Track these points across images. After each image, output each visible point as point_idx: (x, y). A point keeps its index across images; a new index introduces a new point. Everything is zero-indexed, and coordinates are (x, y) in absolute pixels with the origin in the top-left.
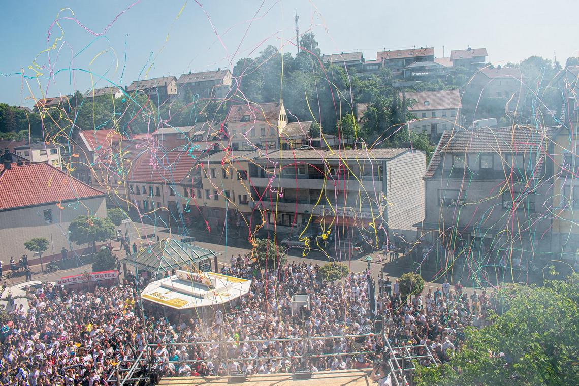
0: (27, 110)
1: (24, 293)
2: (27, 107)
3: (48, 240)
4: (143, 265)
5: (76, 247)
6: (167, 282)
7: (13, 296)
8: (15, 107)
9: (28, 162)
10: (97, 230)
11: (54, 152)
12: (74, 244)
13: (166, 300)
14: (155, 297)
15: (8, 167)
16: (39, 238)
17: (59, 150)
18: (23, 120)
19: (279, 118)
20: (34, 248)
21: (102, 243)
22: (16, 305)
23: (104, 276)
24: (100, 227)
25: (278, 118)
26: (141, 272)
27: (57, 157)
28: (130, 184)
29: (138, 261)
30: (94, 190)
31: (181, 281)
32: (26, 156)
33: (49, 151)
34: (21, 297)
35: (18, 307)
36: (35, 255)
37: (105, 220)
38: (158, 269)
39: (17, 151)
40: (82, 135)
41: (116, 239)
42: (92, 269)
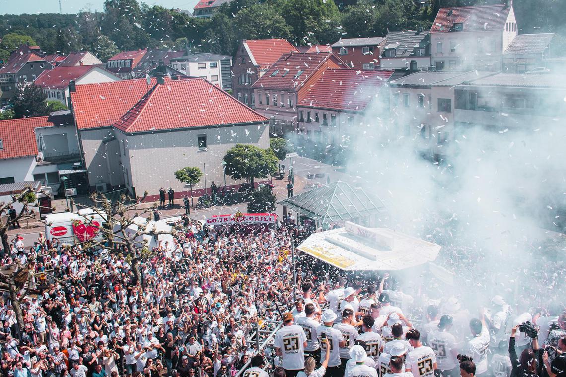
0: (186, 13)
1: (169, 229)
2: (187, 11)
3: (201, 170)
4: (307, 210)
5: (231, 181)
6: (333, 234)
7: (157, 231)
8: (172, 10)
9: (184, 77)
10: (256, 163)
11: (214, 66)
12: (229, 177)
13: (329, 257)
14: (317, 251)
15: (160, 82)
16: (191, 167)
17: (219, 63)
18: (181, 26)
19: (505, 28)
20: (184, 178)
21: (261, 179)
22: (161, 241)
23: (260, 219)
24: (260, 160)
25: (503, 27)
26: (304, 219)
27: (218, 71)
28: (300, 109)
29: (300, 204)
30: (256, 114)
31: (350, 235)
32: (182, 69)
33: (208, 64)
34: (165, 233)
35: (163, 244)
36: (186, 187)
37: (266, 151)
38: (323, 217)
39: (173, 63)
40: (246, 45)
41: (279, 176)
42: (247, 209)
